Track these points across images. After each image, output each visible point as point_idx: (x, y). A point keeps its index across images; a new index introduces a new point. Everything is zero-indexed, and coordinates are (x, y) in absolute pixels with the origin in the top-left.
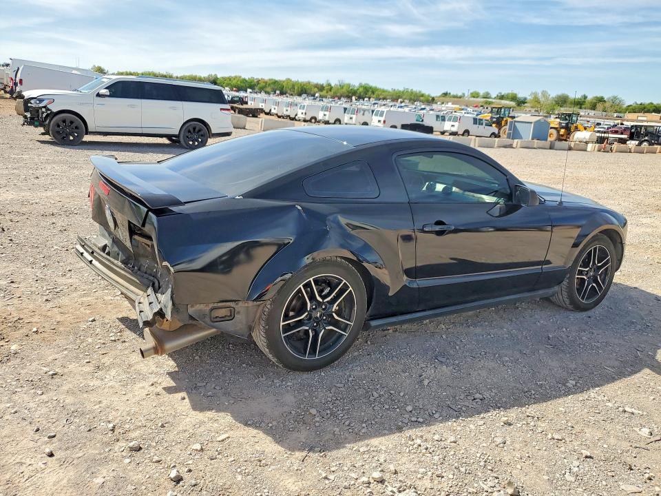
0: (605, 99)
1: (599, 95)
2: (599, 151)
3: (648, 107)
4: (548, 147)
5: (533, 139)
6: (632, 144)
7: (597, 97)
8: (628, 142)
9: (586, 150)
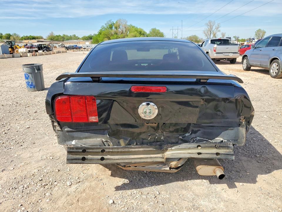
0: (11, 35)
1: (8, 33)
2: (33, 56)
3: (30, 37)
4: (12, 57)
5: (3, 54)
6: (41, 51)
7: (7, 34)
8: (39, 51)
9: (27, 56)
